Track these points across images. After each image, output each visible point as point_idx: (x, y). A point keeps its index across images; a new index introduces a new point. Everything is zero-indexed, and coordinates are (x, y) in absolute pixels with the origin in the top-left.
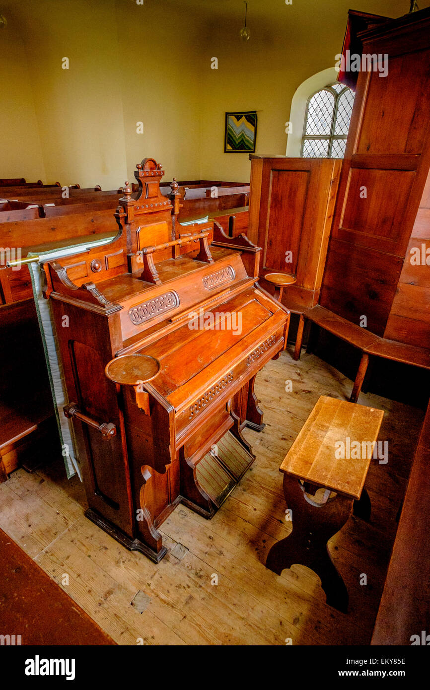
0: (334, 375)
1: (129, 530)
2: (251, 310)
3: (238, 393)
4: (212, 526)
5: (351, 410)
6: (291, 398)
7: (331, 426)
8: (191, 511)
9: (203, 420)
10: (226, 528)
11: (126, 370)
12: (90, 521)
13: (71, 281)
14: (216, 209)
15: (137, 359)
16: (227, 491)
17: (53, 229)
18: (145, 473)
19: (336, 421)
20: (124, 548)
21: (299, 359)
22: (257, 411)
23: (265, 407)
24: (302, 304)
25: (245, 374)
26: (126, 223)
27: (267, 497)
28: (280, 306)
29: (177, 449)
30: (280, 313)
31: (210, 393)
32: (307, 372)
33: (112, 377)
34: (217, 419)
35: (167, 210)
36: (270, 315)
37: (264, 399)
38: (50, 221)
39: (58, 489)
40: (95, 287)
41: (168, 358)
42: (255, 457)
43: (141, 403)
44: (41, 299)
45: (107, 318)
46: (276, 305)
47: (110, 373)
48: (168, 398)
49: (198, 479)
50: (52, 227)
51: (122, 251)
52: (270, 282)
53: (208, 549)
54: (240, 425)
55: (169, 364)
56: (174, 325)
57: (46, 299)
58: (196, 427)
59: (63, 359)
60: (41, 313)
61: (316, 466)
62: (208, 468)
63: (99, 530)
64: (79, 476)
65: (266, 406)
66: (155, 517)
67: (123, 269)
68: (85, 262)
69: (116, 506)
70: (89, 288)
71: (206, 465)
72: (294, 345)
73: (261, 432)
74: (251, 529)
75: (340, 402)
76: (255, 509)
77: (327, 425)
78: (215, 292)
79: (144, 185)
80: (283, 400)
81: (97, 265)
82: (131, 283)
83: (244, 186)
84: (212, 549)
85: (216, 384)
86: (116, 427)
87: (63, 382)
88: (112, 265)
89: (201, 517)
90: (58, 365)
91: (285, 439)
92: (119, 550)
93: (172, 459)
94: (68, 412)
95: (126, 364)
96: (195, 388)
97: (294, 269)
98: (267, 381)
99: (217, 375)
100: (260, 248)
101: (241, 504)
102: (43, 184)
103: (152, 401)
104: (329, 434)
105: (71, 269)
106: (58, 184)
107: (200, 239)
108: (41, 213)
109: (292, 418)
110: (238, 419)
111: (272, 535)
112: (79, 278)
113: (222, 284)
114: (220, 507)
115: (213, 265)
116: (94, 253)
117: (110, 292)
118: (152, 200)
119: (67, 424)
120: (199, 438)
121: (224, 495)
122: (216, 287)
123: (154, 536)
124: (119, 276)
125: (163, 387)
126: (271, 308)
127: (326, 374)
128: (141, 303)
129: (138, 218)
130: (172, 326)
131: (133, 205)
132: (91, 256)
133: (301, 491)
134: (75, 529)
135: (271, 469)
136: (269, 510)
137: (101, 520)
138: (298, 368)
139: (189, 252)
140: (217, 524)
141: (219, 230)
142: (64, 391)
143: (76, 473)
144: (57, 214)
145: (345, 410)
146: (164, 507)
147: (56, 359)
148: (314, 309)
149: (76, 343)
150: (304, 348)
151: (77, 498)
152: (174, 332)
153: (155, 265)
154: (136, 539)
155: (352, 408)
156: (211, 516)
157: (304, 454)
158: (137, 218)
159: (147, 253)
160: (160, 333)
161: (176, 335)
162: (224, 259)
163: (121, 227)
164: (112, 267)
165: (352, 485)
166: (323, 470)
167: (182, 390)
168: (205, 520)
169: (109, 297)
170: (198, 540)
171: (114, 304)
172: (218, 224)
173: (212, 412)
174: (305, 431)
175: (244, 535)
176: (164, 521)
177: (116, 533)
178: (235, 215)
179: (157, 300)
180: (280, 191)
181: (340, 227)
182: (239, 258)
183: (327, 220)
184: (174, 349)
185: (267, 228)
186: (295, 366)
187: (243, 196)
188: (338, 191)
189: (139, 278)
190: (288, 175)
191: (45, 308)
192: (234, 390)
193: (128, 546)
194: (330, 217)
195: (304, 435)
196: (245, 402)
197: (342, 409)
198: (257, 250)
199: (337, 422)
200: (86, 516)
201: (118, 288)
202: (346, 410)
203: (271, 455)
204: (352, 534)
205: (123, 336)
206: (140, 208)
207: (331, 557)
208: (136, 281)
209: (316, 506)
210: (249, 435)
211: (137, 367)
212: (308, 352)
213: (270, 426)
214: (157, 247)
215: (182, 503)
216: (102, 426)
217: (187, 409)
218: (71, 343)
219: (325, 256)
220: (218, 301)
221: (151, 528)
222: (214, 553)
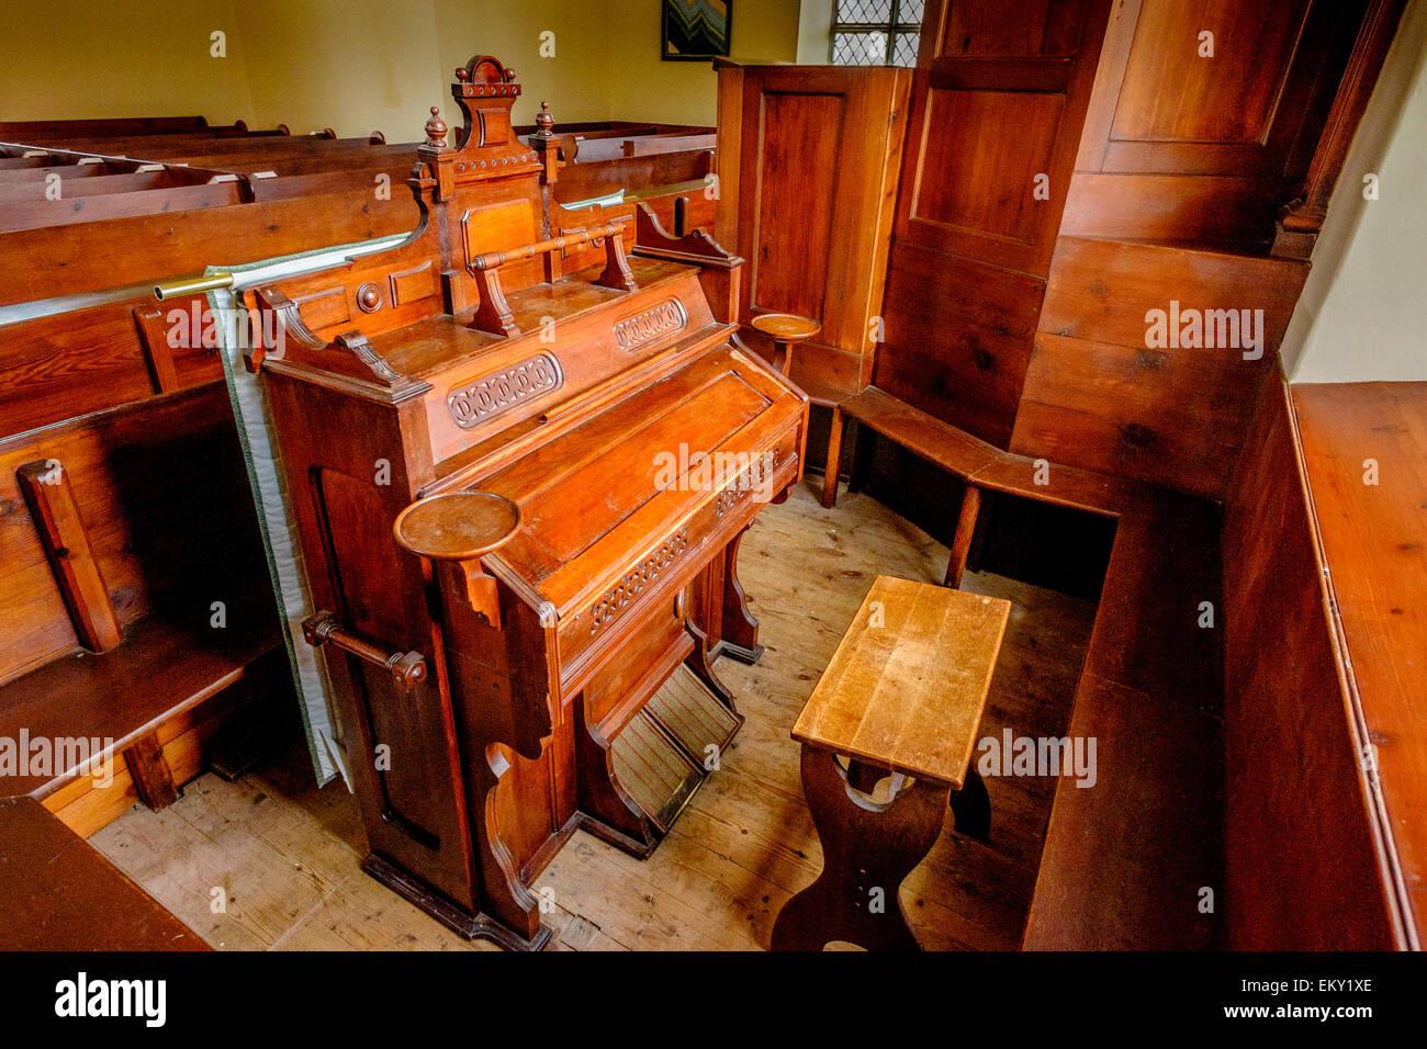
0: (909, 536)
1: (464, 894)
2: (723, 394)
3: (701, 574)
4: (650, 874)
5: (942, 603)
6: (818, 588)
7: (900, 639)
8: (605, 844)
9: (623, 638)
10: (683, 875)
11: (443, 527)
12: (373, 880)
13: (308, 331)
14: (647, 182)
15: (468, 502)
16: (683, 796)
17: (272, 228)
18: (495, 762)
19: (910, 627)
20: (454, 935)
21: (834, 504)
22: (745, 620)
23: (763, 611)
24: (837, 386)
25: (714, 533)
26: (436, 200)
27: (770, 802)
28: (786, 386)
29: (565, 702)
30: (788, 400)
31: (636, 577)
32: (852, 533)
33: (411, 543)
34: (657, 637)
35: (530, 174)
36: (765, 405)
37: (760, 594)
38: (264, 210)
39: (298, 814)
40: (366, 342)
41: (539, 501)
42: (742, 718)
43: (481, 600)
44: (242, 373)
45: (395, 410)
46: (778, 383)
47: (405, 534)
48: (540, 588)
49: (616, 771)
50: (270, 224)
51: (428, 264)
52: (764, 332)
53: (642, 926)
54: (709, 650)
55: (541, 515)
56: (551, 428)
57: (253, 372)
58: (605, 654)
59: (297, 511)
60: (242, 407)
61: (869, 723)
62: (640, 747)
63: (396, 901)
64: (346, 780)
65: (765, 607)
66: (522, 863)
67: (433, 305)
68: (342, 288)
69: (432, 842)
70: (351, 343)
71: (633, 742)
72: (823, 474)
73: (754, 665)
74: (736, 876)
75: (918, 587)
76: (744, 832)
77: (892, 636)
78: (643, 356)
79: (474, 116)
80: (801, 593)
81: (371, 296)
82: (450, 337)
83: (706, 133)
84: (651, 924)
85: (649, 555)
86: (425, 659)
87: (299, 564)
88: (405, 296)
89: (627, 856)
90: (288, 525)
91: (806, 678)
92: (443, 939)
93: (553, 723)
94: (313, 632)
95: (441, 515)
96: (602, 565)
97: (818, 309)
98: (767, 555)
99: (650, 535)
100: (740, 260)
101: (713, 822)
102: (249, 130)
103: (506, 596)
104: (897, 654)
105: (310, 305)
106: (284, 130)
107: (606, 237)
108: (245, 192)
109: (821, 632)
110: (703, 635)
111: (781, 886)
112: (331, 326)
113: (658, 339)
114: (667, 833)
115: (637, 296)
116: (364, 269)
117: (402, 355)
118: (495, 149)
119: (313, 660)
120: (617, 682)
121: (676, 805)
122: (645, 344)
123: (520, 903)
124: (422, 322)
125: (530, 565)
126: (767, 391)
127: (894, 536)
128: (475, 379)
129: (464, 190)
130: (547, 430)
131: (451, 161)
132: (355, 275)
133: (840, 778)
134: (340, 900)
135: (779, 744)
136: (775, 831)
137: (397, 875)
138: (833, 523)
139: (583, 268)
140: (662, 870)
141: (649, 219)
142: (303, 585)
143: (339, 774)
144: (283, 194)
145: (929, 603)
146: (543, 838)
147: (282, 512)
148: (862, 395)
149: (327, 473)
150: (845, 481)
151: (342, 831)
152: (552, 444)
153: (506, 296)
154: (481, 914)
155: (945, 598)
156: (647, 851)
157: (844, 700)
158: (460, 190)
159: (486, 268)
160: (520, 445)
161: (557, 449)
162: (661, 283)
163: (424, 210)
164: (408, 300)
165: (946, 759)
166: (885, 731)
167: (573, 569)
168: (634, 861)
169: (400, 366)
170: (621, 905)
171: (412, 381)
172: (646, 208)
173: (642, 618)
174: (846, 651)
175: (720, 888)
176: (542, 870)
177: (437, 903)
178: (689, 195)
179: (512, 373)
180: (783, 138)
181: (913, 215)
182: (695, 280)
183: (885, 201)
184: (553, 482)
185: (758, 221)
186: (826, 520)
187: (705, 155)
188: (906, 138)
189: (469, 325)
190: (800, 103)
191: (252, 395)
192: (691, 571)
193: (461, 930)
194: (889, 195)
195: (844, 659)
196: (718, 600)
197: (924, 601)
198: (733, 263)
199: (914, 628)
200: (364, 870)
201: (419, 346)
202: (932, 601)
203: (777, 713)
204: (951, 872)
205: (434, 454)
206: (468, 167)
207: (910, 925)
208: (462, 331)
209: (873, 809)
210: (727, 672)
211: (468, 520)
212: (853, 490)
213: (774, 650)
214: (507, 255)
215: (584, 827)
216: (393, 659)
217: (585, 611)
218: (315, 474)
219: (884, 279)
220: (650, 375)
221: (514, 885)
222: (656, 932)
